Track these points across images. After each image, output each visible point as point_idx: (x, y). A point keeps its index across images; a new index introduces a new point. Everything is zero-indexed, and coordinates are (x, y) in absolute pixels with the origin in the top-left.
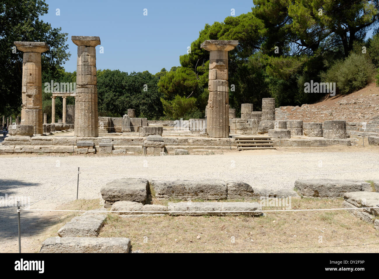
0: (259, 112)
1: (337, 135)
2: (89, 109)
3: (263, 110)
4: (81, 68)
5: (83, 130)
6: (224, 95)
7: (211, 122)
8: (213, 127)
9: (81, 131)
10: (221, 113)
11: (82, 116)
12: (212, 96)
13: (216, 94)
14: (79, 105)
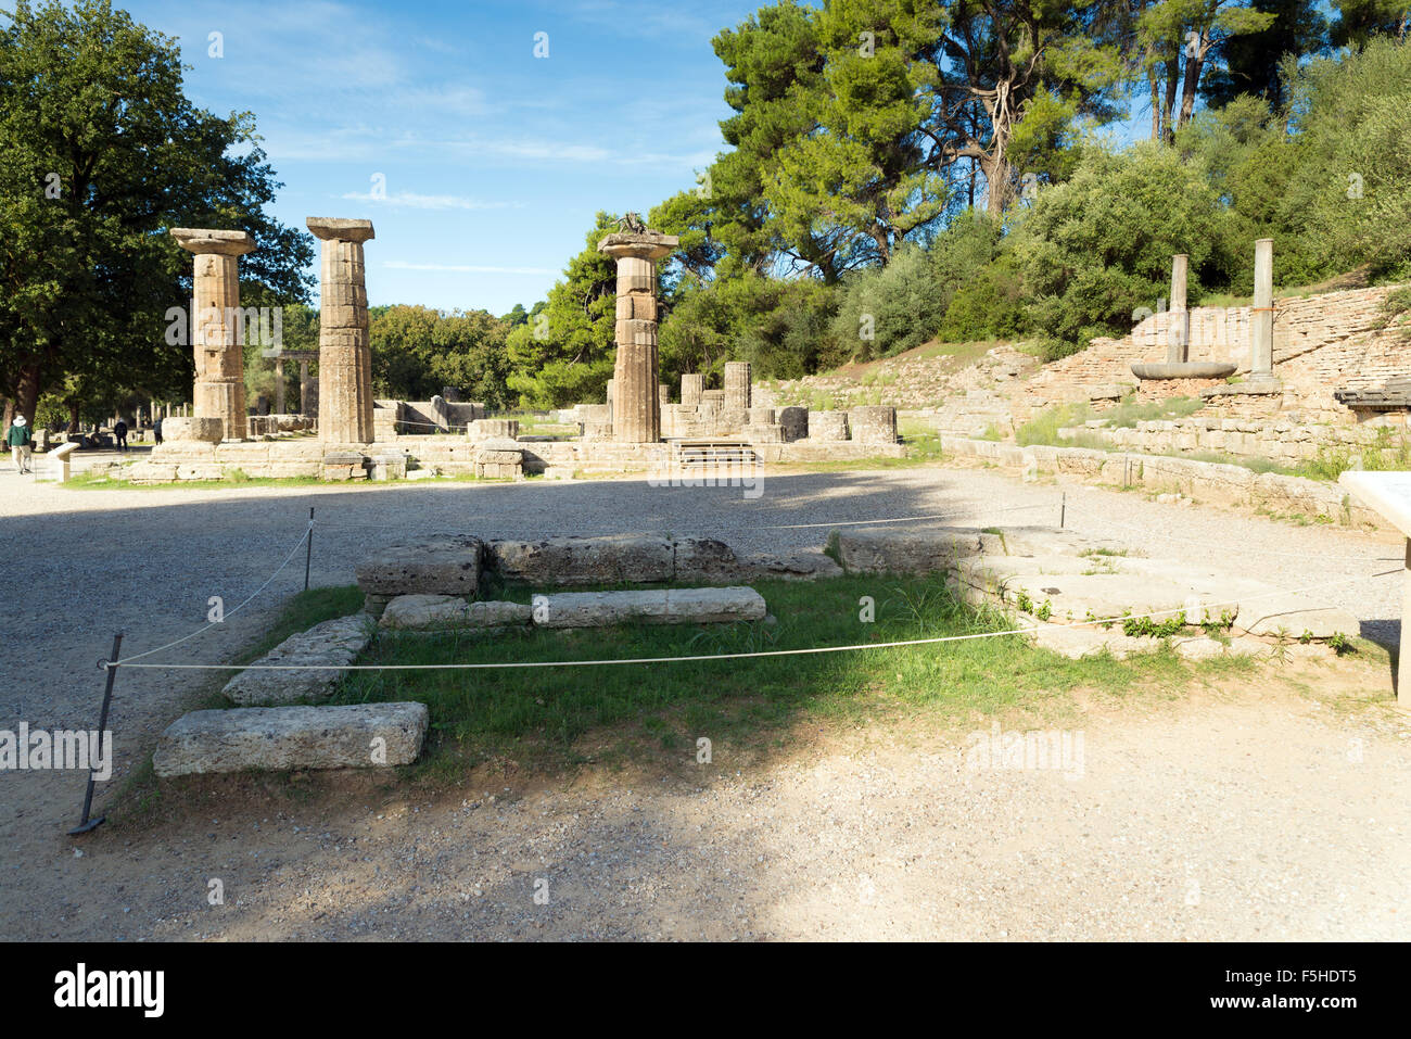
0: (718, 392)
1: (880, 436)
2: (350, 381)
3: (727, 387)
4: (331, 290)
5: (338, 426)
6: (650, 353)
7: (623, 411)
8: (626, 421)
9: (334, 431)
10: (644, 391)
11: (334, 397)
12: (624, 354)
13: (633, 349)
14: (328, 372)
